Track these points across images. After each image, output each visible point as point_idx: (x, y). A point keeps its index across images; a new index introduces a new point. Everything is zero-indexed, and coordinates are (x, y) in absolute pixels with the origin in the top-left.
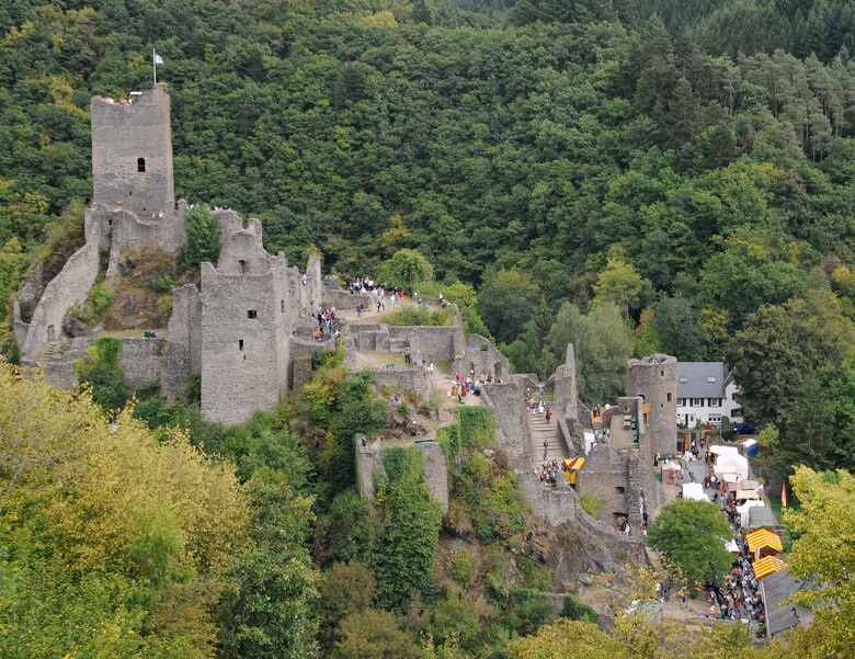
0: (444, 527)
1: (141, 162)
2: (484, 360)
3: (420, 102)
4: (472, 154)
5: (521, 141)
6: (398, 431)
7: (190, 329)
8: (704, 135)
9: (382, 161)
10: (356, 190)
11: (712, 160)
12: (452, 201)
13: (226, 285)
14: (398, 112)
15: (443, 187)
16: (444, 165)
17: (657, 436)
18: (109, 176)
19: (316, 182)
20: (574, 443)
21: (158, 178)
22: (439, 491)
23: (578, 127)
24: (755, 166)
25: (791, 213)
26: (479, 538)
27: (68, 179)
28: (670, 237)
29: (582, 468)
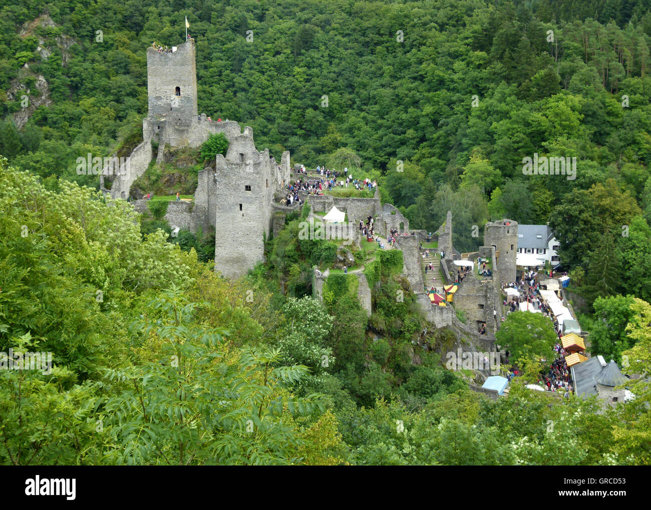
0: (368, 326)
1: (178, 89)
2: (393, 220)
3: (349, 51)
4: (383, 86)
5: (415, 78)
6: (340, 265)
7: (209, 196)
8: (537, 75)
9: (324, 89)
10: (307, 108)
11: (542, 93)
12: (370, 117)
13: (232, 169)
14: (334, 57)
15: (364, 107)
16: (364, 93)
17: (503, 272)
18: (158, 98)
19: (282, 103)
20: (451, 275)
21: (188, 99)
22: (366, 304)
23: (453, 70)
24: (571, 97)
25: (595, 129)
26: (390, 333)
27: (126, 99)
28: (514, 143)
29: (457, 291)
